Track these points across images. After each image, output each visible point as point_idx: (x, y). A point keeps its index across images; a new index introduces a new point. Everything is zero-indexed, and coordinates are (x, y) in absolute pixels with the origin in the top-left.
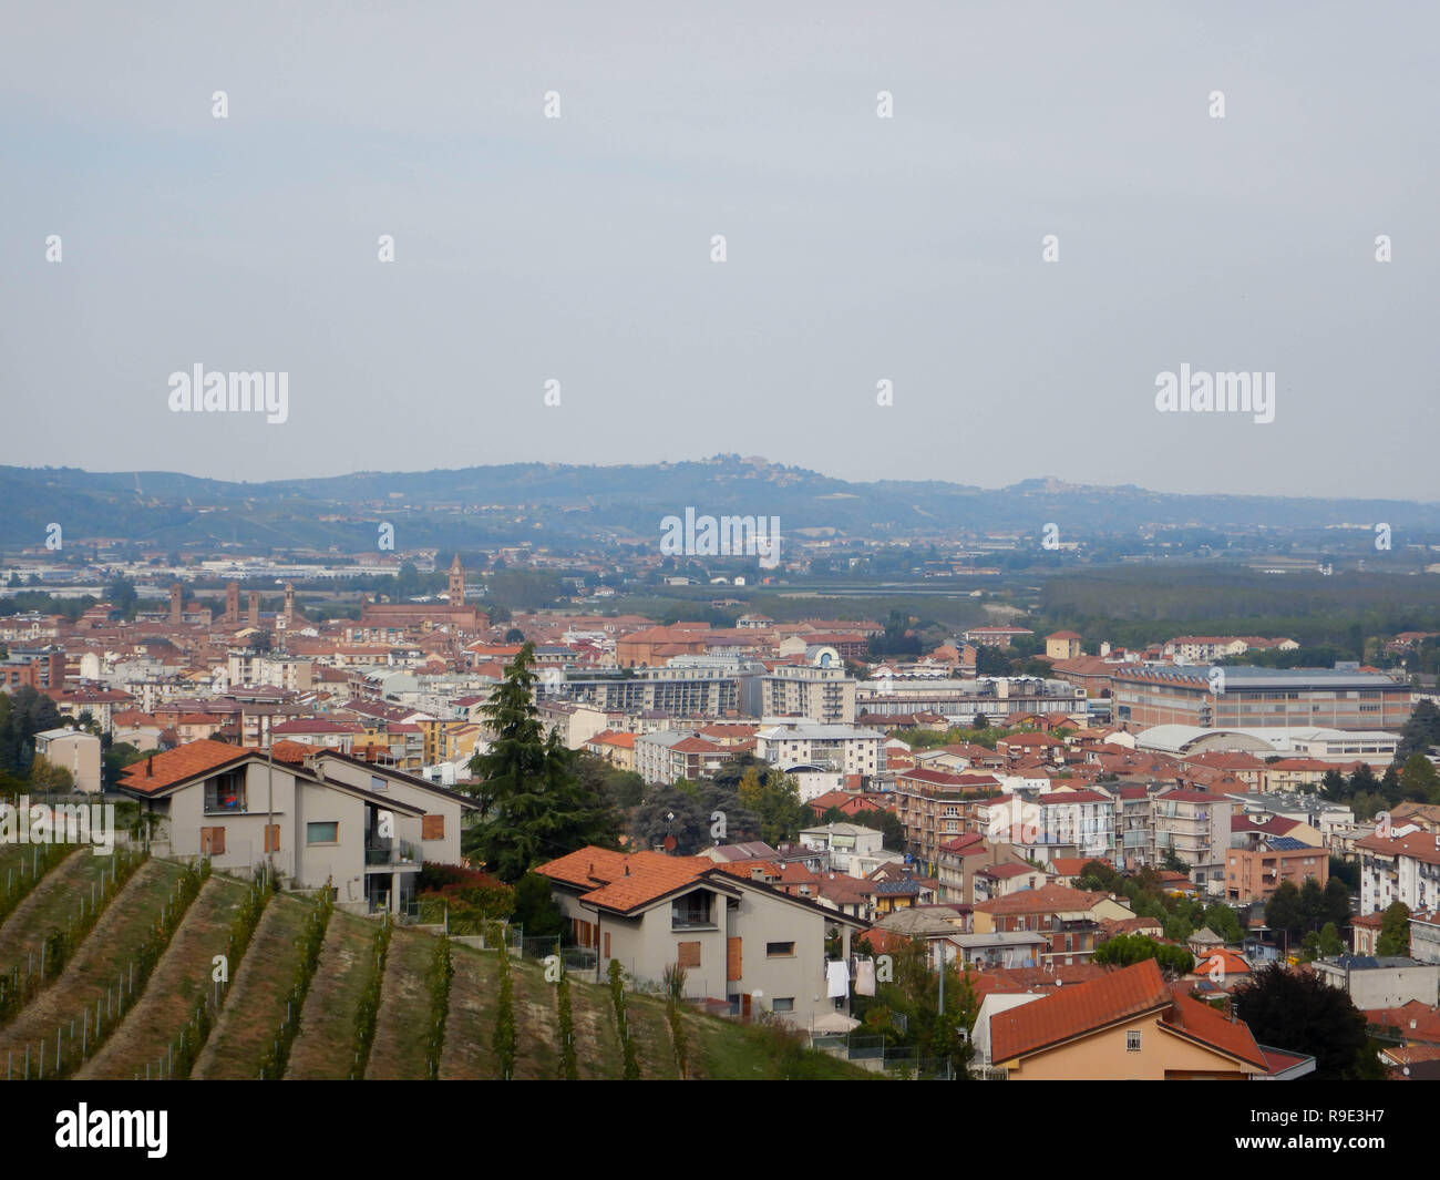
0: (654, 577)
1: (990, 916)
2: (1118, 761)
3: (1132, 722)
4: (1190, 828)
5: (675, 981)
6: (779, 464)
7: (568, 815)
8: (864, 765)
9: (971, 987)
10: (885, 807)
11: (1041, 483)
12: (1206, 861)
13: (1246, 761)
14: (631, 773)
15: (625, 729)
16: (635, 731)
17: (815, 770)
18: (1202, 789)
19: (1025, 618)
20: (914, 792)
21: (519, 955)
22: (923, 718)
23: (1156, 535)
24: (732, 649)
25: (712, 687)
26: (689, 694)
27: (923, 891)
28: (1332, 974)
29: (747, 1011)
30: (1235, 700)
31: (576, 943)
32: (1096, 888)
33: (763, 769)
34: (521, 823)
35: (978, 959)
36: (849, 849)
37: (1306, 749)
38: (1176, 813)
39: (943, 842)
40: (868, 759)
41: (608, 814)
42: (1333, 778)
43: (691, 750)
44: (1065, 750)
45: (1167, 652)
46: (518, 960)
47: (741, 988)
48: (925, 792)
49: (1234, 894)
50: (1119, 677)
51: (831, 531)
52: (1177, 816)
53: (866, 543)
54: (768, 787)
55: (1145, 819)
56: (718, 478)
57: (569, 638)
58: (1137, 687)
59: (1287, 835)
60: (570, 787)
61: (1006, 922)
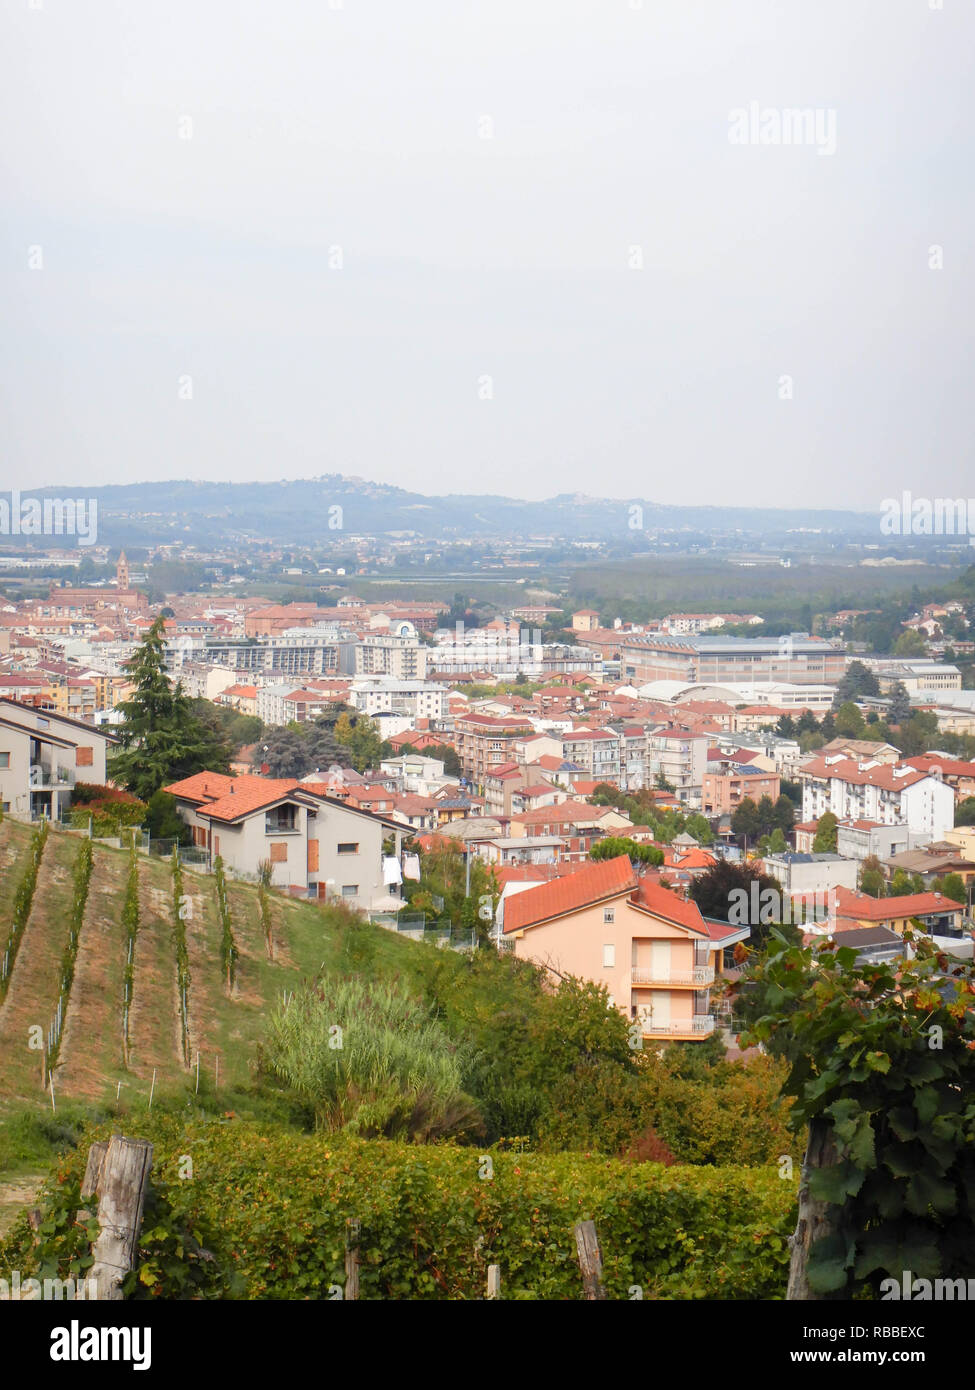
0: (275, 568)
1: (523, 825)
2: (624, 708)
3: (636, 679)
4: (677, 758)
5: (266, 873)
6: (372, 482)
7: (190, 748)
8: (431, 711)
9: (496, 877)
10: (447, 743)
11: (570, 497)
12: (689, 783)
13: (721, 708)
14: (254, 717)
15: (250, 683)
16: (258, 685)
17: (394, 715)
18: (687, 729)
19: (558, 601)
20: (470, 732)
21: (147, 853)
22: (478, 676)
23: (659, 537)
24: (333, 623)
25: (317, 652)
26: (299, 657)
27: (474, 806)
28: (778, 867)
29: (322, 895)
30: (714, 662)
31: (195, 844)
32: (604, 803)
33: (353, 714)
34: (155, 754)
35: (513, 858)
36: (418, 774)
37: (766, 698)
38: (666, 747)
39: (490, 769)
40: (434, 707)
41: (220, 747)
42: (785, 721)
43: (300, 699)
44: (585, 700)
45: (664, 626)
46: (145, 856)
47: (317, 878)
48: (476, 731)
49: (709, 808)
50: (627, 644)
51: (412, 533)
52: (666, 750)
53: (438, 542)
54: (357, 728)
55: (643, 752)
56: (325, 492)
57: (209, 614)
58: (640, 652)
59: (748, 764)
60: (192, 726)
61: (535, 830)
